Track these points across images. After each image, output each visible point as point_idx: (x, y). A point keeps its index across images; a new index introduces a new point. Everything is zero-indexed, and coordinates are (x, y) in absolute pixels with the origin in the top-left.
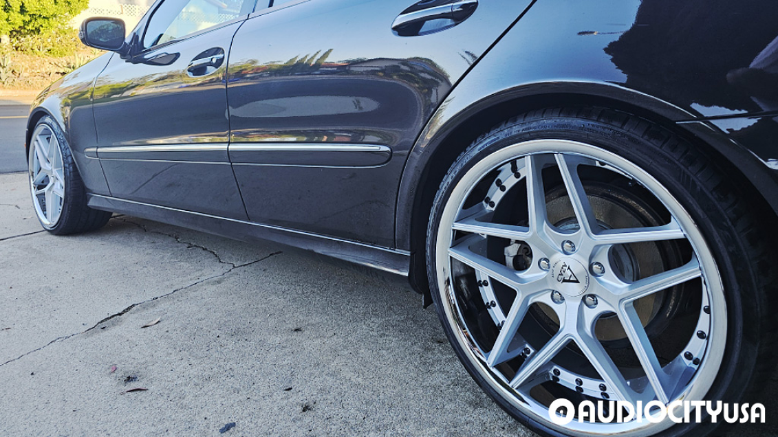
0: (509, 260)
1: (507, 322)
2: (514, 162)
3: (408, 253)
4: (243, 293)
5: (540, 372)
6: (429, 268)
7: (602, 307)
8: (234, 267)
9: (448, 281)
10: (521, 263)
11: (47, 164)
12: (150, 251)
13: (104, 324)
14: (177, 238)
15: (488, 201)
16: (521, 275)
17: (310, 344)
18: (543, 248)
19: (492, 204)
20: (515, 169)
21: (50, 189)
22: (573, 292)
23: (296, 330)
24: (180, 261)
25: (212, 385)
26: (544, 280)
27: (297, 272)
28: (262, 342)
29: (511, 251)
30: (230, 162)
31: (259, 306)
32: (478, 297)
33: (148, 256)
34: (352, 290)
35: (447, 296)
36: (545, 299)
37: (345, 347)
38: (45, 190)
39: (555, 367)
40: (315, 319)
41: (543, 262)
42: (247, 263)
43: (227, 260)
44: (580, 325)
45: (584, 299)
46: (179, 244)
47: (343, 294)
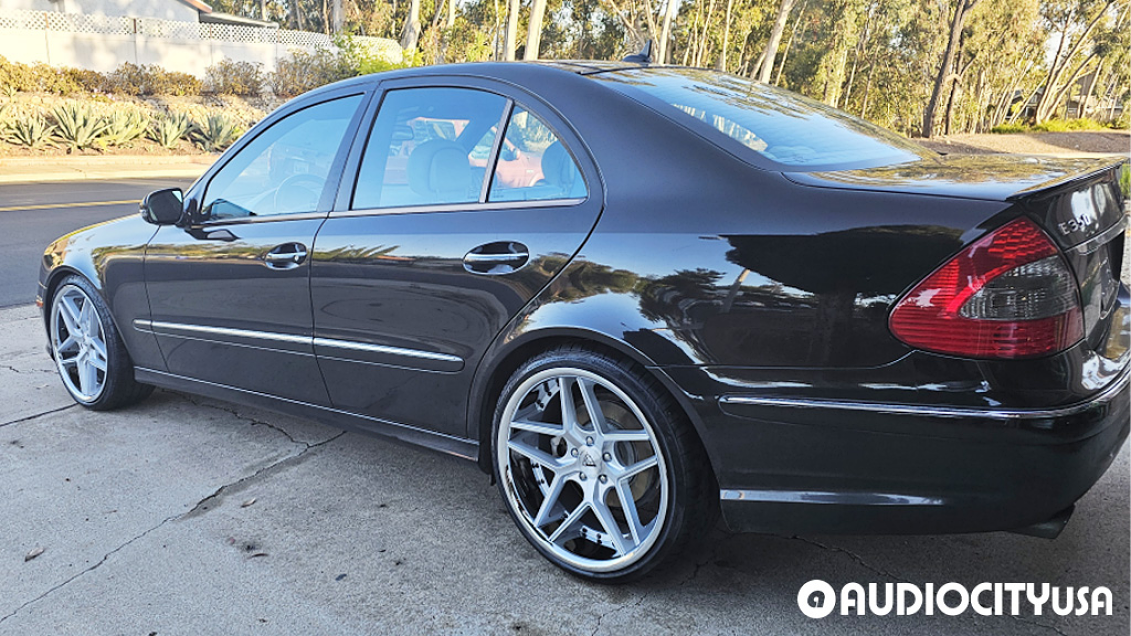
0: (555, 448)
1: (549, 492)
2: (546, 384)
3: (477, 443)
4: (325, 474)
5: (570, 530)
6: (493, 455)
7: (610, 484)
8: (309, 447)
9: (507, 467)
10: (562, 451)
11: (76, 330)
12: (213, 429)
13: (204, 504)
14: (236, 413)
15: (539, 402)
16: (559, 461)
17: (396, 516)
18: (574, 441)
19: (542, 406)
20: (547, 389)
21: (82, 359)
22: (592, 472)
23: (382, 506)
24: (250, 441)
25: (320, 550)
26: (574, 465)
27: (374, 451)
28: (354, 517)
29: (555, 442)
30: (314, 353)
31: (344, 486)
32: (532, 476)
33: (213, 436)
34: (430, 469)
35: (506, 475)
36: (575, 478)
37: (426, 519)
38: (77, 359)
39: (584, 527)
40: (398, 496)
41: (574, 452)
42: (320, 442)
43: (299, 439)
44: (596, 496)
45: (600, 476)
46: (241, 421)
47: (422, 473)
